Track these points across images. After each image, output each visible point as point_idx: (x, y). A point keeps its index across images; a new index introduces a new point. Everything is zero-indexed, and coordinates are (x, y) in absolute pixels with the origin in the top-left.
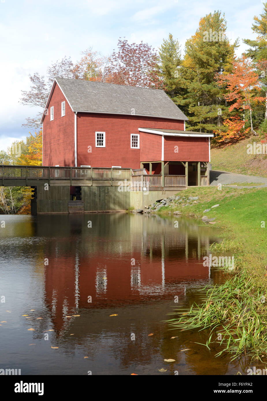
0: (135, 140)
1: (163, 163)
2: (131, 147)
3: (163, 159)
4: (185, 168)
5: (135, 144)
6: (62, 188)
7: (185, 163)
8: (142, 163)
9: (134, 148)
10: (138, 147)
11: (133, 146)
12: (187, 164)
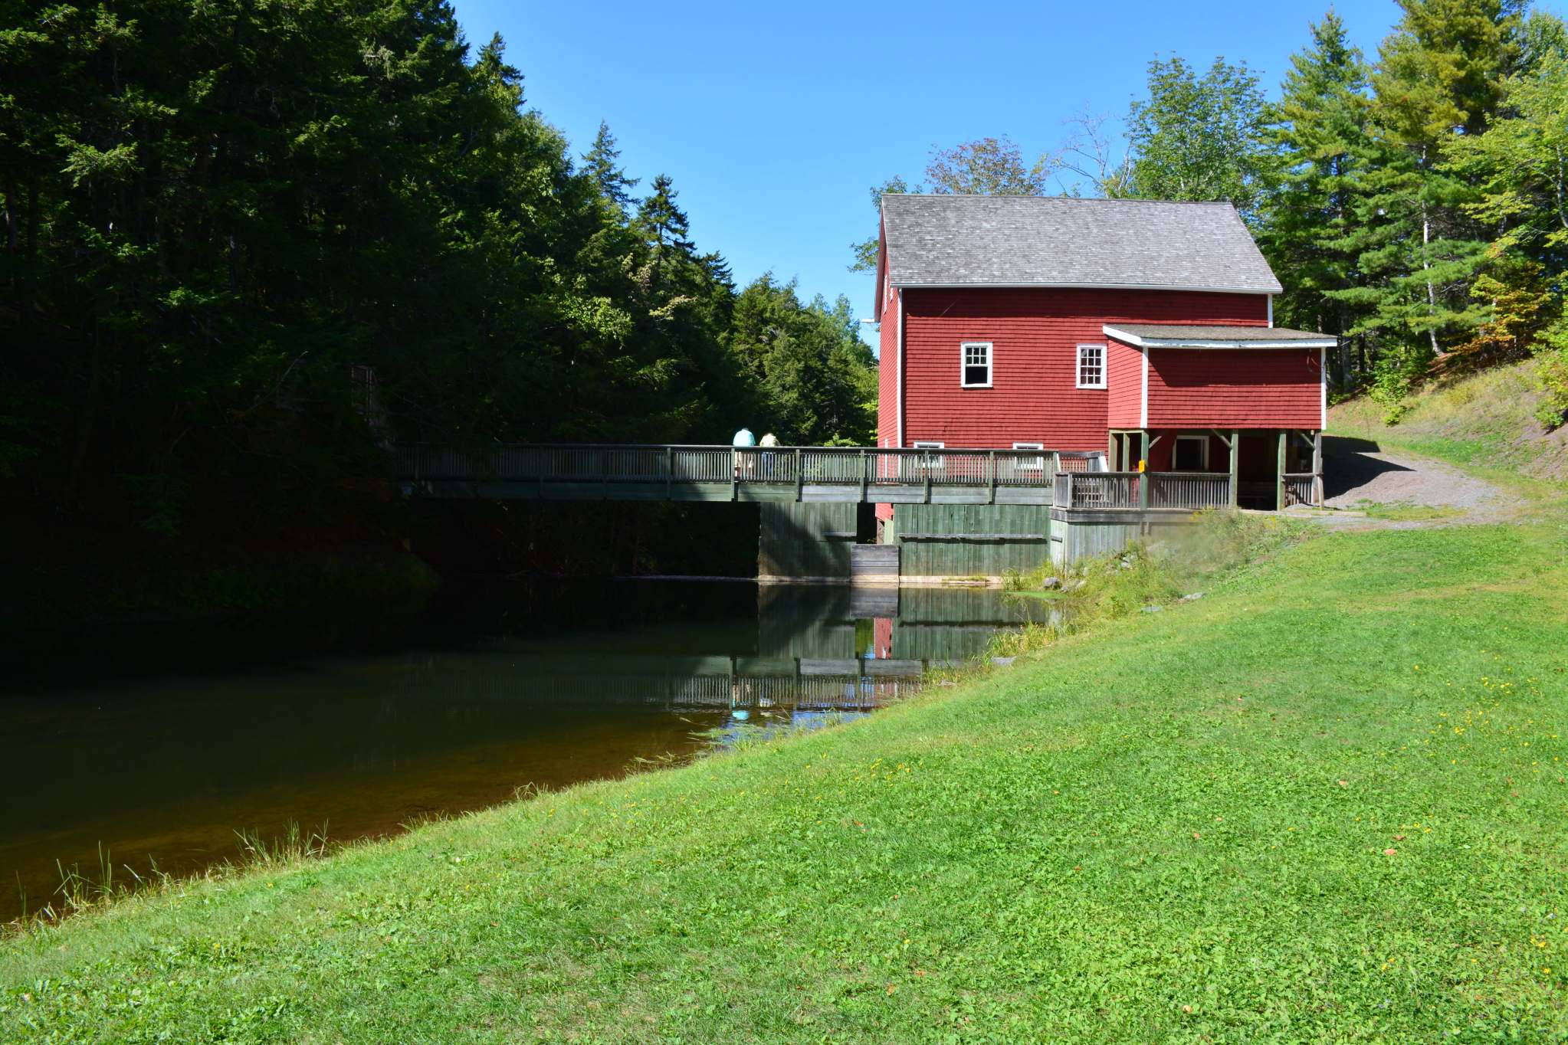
0: (1091, 361)
1: (1145, 437)
2: (1078, 385)
3: (1144, 423)
4: (1228, 449)
5: (1091, 372)
6: (832, 508)
7: (1228, 433)
8: (1112, 432)
9: (1087, 386)
10: (1103, 385)
11: (1083, 381)
12: (1235, 438)
